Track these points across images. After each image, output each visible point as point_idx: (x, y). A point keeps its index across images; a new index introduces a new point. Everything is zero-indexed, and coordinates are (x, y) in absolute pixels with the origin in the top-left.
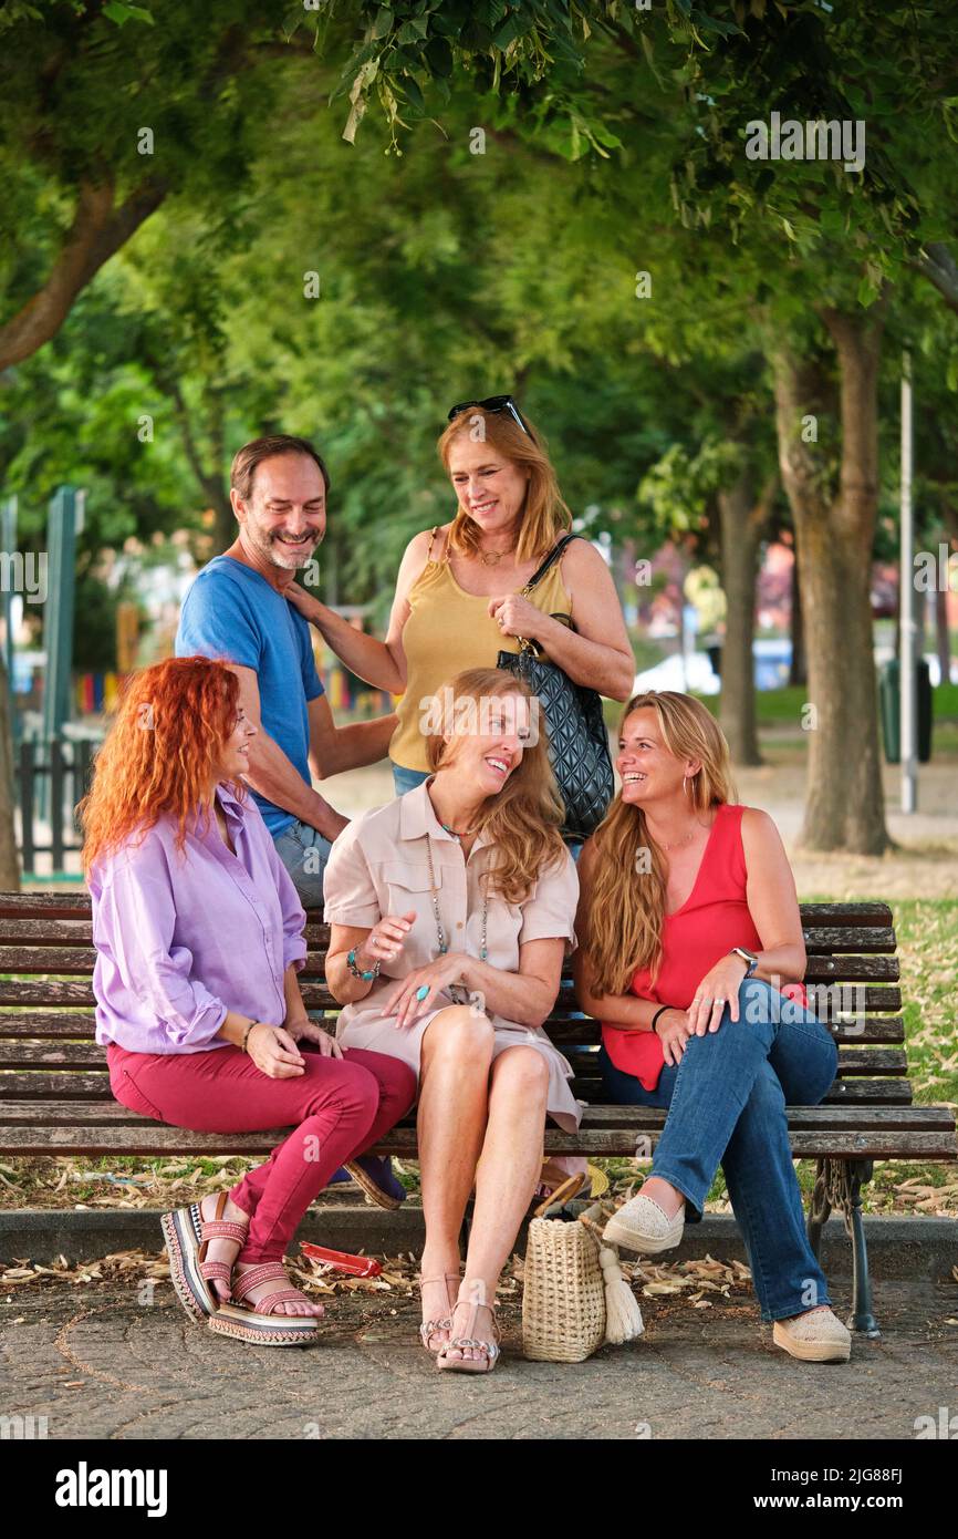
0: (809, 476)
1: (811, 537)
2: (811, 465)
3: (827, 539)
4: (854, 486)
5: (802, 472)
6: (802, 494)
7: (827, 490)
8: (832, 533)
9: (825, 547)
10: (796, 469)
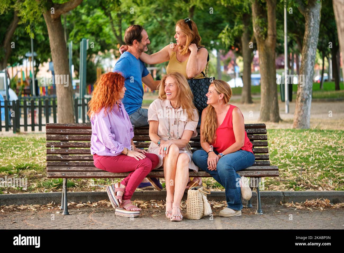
0: (260, 32)
1: (261, 47)
2: (260, 30)
3: (265, 48)
4: (271, 35)
5: (258, 32)
6: (258, 37)
7: (264, 36)
8: (266, 46)
9: (264, 50)
10: (257, 31)
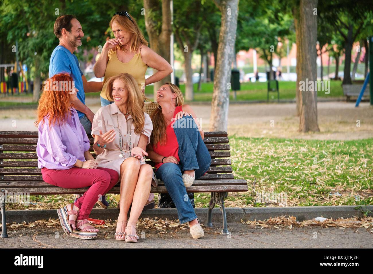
0: (153, 27)
1: (154, 44)
2: (154, 25)
3: (158, 44)
4: (165, 30)
5: (151, 26)
6: (151, 32)
7: (158, 31)
8: (160, 42)
9: (158, 46)
10: (150, 25)
